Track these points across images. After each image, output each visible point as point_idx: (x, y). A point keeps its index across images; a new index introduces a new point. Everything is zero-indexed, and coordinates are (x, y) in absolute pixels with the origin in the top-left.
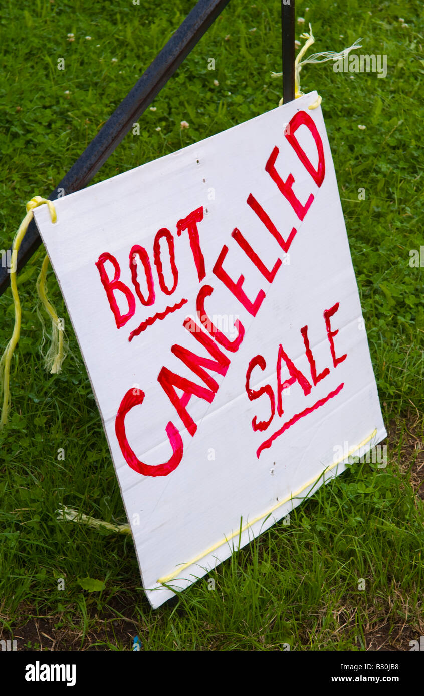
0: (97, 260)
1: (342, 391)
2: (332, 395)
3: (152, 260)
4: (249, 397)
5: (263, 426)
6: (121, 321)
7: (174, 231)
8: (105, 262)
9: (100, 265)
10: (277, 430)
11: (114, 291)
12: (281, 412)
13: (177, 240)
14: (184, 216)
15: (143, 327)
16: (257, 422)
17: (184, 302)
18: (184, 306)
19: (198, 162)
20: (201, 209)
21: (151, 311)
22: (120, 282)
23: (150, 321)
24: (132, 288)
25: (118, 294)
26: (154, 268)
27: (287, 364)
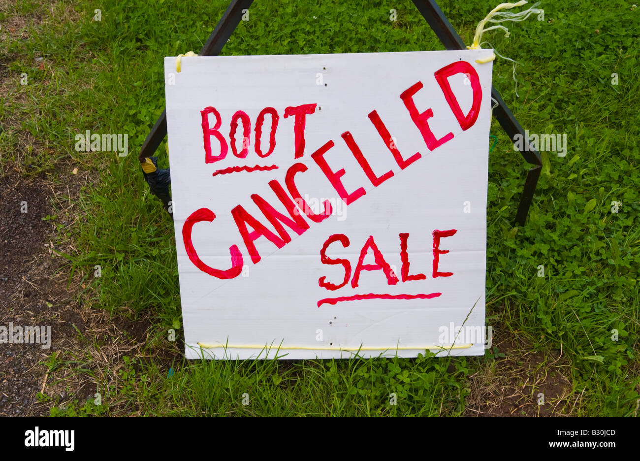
0: (203, 110)
1: (435, 298)
2: (422, 296)
3: (253, 126)
4: (322, 260)
5: (331, 287)
6: (210, 159)
7: (281, 113)
8: (209, 113)
9: (204, 114)
10: (346, 296)
11: (211, 136)
12: (355, 284)
13: (281, 120)
14: (295, 105)
15: (229, 170)
16: (325, 281)
17: (274, 167)
18: (274, 170)
19: (324, 68)
20: (315, 105)
21: (240, 162)
22: (218, 132)
23: (238, 169)
24: (228, 141)
25: (213, 139)
26: (253, 134)
27: (375, 253)
